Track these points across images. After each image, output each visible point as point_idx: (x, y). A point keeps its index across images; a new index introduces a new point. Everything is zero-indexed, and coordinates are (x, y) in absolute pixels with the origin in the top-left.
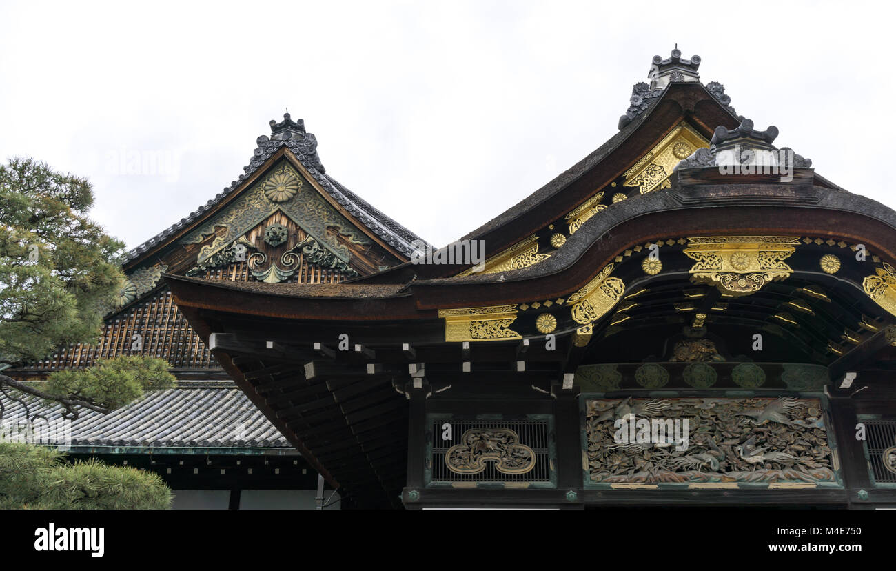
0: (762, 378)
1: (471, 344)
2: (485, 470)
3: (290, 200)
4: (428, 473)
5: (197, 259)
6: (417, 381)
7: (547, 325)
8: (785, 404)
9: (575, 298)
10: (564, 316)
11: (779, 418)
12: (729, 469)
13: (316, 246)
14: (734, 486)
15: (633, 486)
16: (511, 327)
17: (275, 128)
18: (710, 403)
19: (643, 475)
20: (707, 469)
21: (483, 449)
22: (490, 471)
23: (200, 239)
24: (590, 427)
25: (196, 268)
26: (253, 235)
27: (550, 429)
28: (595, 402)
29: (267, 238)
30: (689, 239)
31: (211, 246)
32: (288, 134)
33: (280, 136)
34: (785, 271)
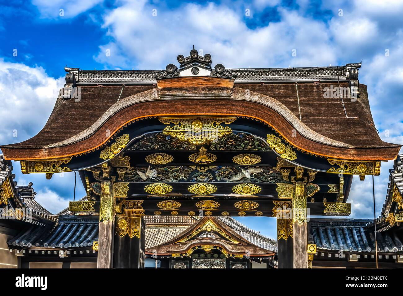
0: (218, 256)
8: (220, 260)
9: (187, 252)
10: (186, 254)
11: (219, 262)
16: (180, 255)
18: (210, 260)
21: (179, 265)
24: (194, 262)
28: (194, 259)
30: (201, 245)
34: (213, 249)
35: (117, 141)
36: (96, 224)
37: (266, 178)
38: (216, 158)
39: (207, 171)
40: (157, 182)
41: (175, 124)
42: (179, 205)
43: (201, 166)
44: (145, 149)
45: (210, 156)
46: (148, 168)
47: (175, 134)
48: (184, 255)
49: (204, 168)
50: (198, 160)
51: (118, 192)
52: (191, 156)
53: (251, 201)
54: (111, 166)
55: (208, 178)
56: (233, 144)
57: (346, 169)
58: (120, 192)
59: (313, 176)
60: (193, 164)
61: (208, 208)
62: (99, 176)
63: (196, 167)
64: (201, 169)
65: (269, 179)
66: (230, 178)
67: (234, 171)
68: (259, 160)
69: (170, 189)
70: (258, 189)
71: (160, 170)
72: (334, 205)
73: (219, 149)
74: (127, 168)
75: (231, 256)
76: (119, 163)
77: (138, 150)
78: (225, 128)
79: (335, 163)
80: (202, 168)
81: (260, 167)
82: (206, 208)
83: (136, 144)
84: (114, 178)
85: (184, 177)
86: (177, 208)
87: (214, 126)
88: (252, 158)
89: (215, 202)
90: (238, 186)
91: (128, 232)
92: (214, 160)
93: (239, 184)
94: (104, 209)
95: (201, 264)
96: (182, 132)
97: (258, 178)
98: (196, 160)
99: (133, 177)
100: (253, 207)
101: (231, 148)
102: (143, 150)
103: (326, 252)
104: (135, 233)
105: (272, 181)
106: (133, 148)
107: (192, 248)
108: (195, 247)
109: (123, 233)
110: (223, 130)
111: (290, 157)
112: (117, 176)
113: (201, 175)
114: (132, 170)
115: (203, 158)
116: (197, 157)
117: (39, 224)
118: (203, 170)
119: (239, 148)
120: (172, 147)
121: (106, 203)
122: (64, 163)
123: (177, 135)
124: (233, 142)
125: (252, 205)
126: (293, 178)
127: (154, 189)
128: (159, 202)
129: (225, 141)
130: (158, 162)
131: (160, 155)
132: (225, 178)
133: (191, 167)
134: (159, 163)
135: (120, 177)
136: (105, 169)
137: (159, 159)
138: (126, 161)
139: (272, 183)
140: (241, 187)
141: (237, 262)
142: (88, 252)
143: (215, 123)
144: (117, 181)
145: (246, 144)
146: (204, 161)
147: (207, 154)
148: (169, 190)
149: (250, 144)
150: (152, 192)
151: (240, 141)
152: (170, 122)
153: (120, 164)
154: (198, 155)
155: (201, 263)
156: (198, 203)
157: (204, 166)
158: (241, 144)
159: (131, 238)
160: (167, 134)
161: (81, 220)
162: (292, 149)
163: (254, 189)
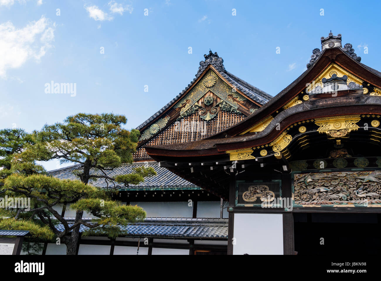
0: (367, 163)
1: (238, 161)
2: (256, 200)
3: (213, 86)
4: (236, 201)
5: (180, 113)
6: (231, 170)
7: (264, 153)
9: (272, 144)
10: (270, 150)
12: (351, 199)
13: (224, 103)
14: (353, 206)
15: (311, 206)
16: (252, 155)
17: (206, 58)
18: (344, 174)
19: (315, 202)
20: (341, 199)
21: (255, 193)
22: (258, 201)
23: (181, 105)
24: (295, 184)
25: (180, 117)
26: (200, 102)
27: (280, 185)
28: (297, 175)
29: (205, 103)
30: (315, 119)
31: (185, 108)
32: (212, 59)
33: (208, 60)
34: (356, 128)
95: (317, 188)
108: (298, 125)
155: (317, 184)
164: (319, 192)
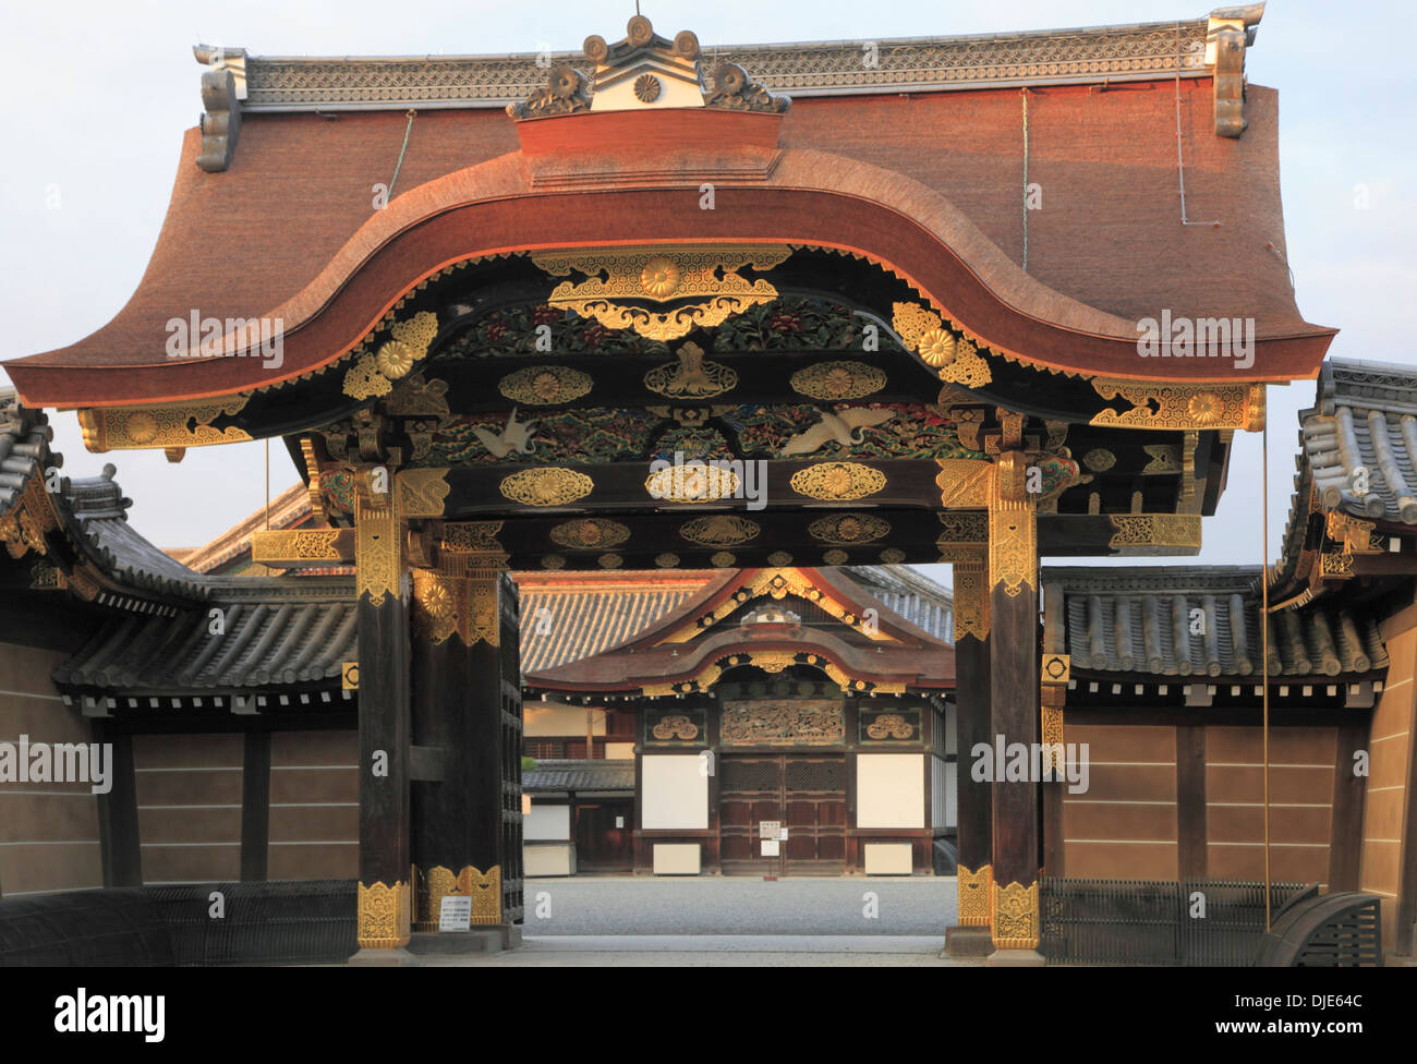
0: (813, 689)
2: (673, 737)
4: (646, 738)
8: (824, 703)
9: (697, 678)
10: (694, 685)
11: (816, 710)
12: (791, 736)
14: (792, 744)
15: (744, 744)
16: (672, 690)
18: (784, 703)
19: (749, 739)
20: (779, 736)
21: (671, 727)
22: (675, 737)
24: (725, 715)
27: (705, 716)
30: (747, 652)
34: (792, 663)
35: (399, 338)
36: (348, 605)
37: (903, 443)
38: (735, 379)
39: (706, 425)
40: (540, 464)
41: (587, 274)
42: (624, 534)
43: (686, 406)
44: (497, 354)
45: (716, 372)
46: (507, 417)
47: (590, 308)
48: (687, 688)
49: (695, 414)
50: (675, 387)
51: (412, 499)
52: (650, 375)
53: (864, 518)
54: (384, 415)
55: (712, 445)
56: (790, 329)
57: (1153, 414)
58: (420, 499)
59: (1061, 433)
60: (659, 399)
61: (719, 543)
62: (346, 450)
63: (671, 412)
64: (686, 418)
65: (912, 445)
66: (782, 445)
67: (797, 423)
68: (879, 384)
69: (587, 488)
70: (874, 479)
71: (550, 424)
72: (1145, 523)
73: (743, 347)
74: (437, 419)
75: (860, 686)
76: (411, 402)
77: (471, 355)
78: (753, 285)
79: (1118, 395)
80: (691, 414)
81: (884, 405)
82: (713, 542)
83: (464, 337)
84: (397, 454)
85: (632, 445)
86: (618, 546)
87: (716, 280)
88: (855, 377)
89: (743, 523)
90: (810, 470)
91: (455, 628)
92: (729, 385)
93: (812, 463)
94: (370, 558)
95: (752, 721)
96: (612, 301)
97: (878, 443)
98: (670, 388)
99: (462, 449)
100: (871, 535)
101: (787, 341)
102: (492, 356)
103: (1106, 678)
104: (482, 629)
105: (922, 451)
106: (456, 351)
107: (717, 664)
108: (729, 657)
109: (441, 632)
110: (747, 293)
111: (969, 377)
112: (408, 449)
113: (687, 437)
114: (456, 424)
115: (694, 381)
116: (672, 377)
117: (156, 609)
118: (692, 421)
119: (813, 342)
120: (587, 345)
121: (376, 538)
122: (227, 413)
123: (597, 312)
124: (791, 321)
125: (869, 528)
126: (990, 443)
127: (531, 488)
128: (555, 526)
129: (765, 319)
130: (543, 397)
131: (549, 372)
132: (768, 444)
133: (651, 413)
134: (546, 401)
135: (419, 450)
136: (366, 425)
137: (547, 387)
138: (434, 395)
139: (923, 457)
140: (820, 475)
141: (886, 709)
142: (326, 697)
143: (720, 267)
144: (407, 463)
145: (837, 328)
146: (694, 389)
147: (705, 366)
148: (582, 491)
149: (850, 328)
150: (526, 499)
151: (816, 318)
152: (572, 269)
153: (415, 405)
154: (674, 371)
155: (751, 716)
156: (687, 527)
157: (696, 405)
158: (817, 330)
159: (469, 645)
160: (564, 307)
161: (298, 593)
162: (975, 350)
163: (863, 480)
164: (754, 726)
